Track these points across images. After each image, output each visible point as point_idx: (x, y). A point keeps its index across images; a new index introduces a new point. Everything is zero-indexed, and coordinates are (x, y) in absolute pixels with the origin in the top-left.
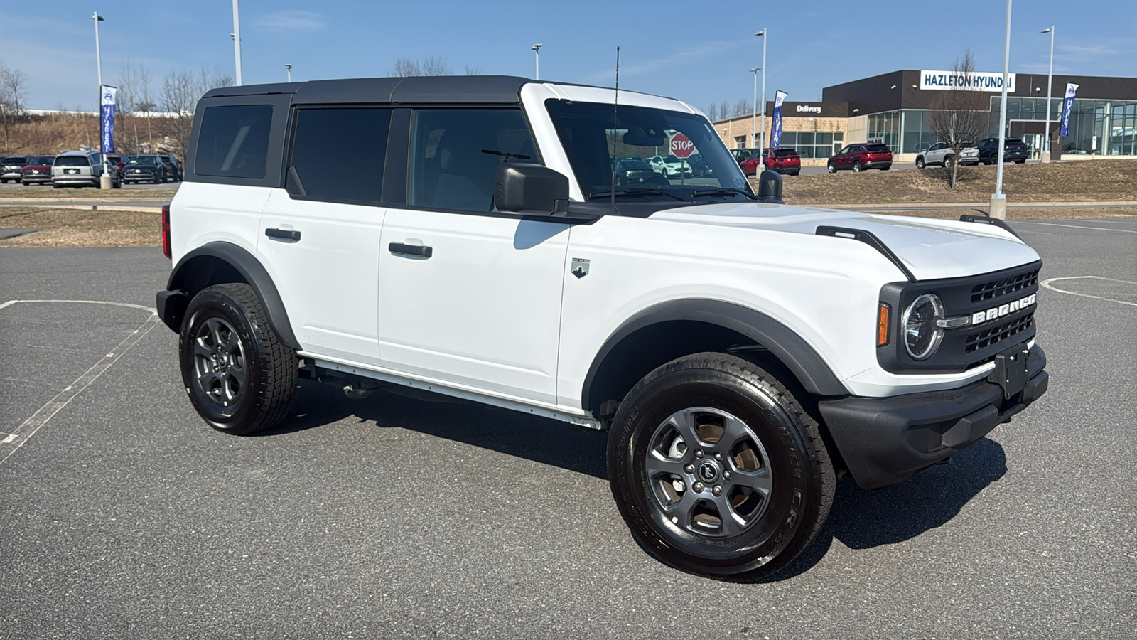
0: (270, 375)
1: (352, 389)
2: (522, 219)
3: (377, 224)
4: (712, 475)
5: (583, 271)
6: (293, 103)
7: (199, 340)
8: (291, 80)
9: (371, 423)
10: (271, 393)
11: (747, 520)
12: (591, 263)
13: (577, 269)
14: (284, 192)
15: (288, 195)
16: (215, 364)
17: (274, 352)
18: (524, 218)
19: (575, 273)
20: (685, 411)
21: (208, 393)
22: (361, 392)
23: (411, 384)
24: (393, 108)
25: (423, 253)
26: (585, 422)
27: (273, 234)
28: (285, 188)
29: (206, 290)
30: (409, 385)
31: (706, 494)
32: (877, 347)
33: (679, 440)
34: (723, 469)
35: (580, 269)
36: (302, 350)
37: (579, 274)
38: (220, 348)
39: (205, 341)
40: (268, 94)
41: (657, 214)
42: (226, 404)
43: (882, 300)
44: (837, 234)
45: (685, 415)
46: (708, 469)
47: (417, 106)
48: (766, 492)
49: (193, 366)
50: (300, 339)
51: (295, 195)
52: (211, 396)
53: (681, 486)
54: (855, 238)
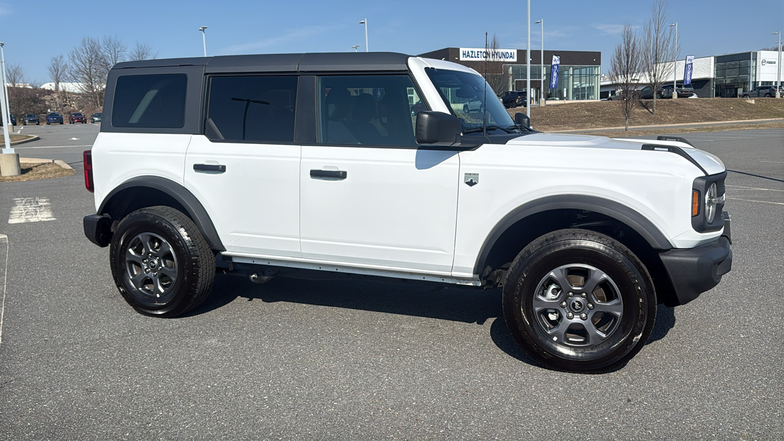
0: (200, 271)
1: (256, 277)
2: (418, 149)
3: (296, 157)
4: (580, 307)
5: (474, 182)
6: (206, 72)
7: (131, 250)
8: (207, 55)
9: (257, 301)
10: (200, 284)
11: (606, 333)
12: (479, 176)
13: (469, 180)
14: (203, 138)
15: (208, 140)
16: (146, 267)
17: (201, 254)
18: (419, 148)
19: (467, 183)
20: (561, 267)
21: (140, 289)
22: (266, 278)
23: (320, 268)
24: (299, 75)
25: (340, 175)
26: (468, 282)
27: (199, 168)
28: (204, 134)
29: (137, 212)
30: (319, 269)
31: (576, 319)
32: (692, 217)
33: (553, 287)
34: (587, 303)
35: (472, 180)
36: (226, 251)
37: (471, 184)
38: (150, 255)
39: (135, 251)
40: (179, 66)
41: (509, 142)
42: (158, 296)
43: (694, 188)
44: (656, 149)
45: (561, 270)
46: (577, 303)
47: (319, 73)
48: (619, 314)
49: (125, 270)
50: (225, 243)
51: (214, 138)
52: (143, 291)
53: (555, 317)
54: (668, 151)
